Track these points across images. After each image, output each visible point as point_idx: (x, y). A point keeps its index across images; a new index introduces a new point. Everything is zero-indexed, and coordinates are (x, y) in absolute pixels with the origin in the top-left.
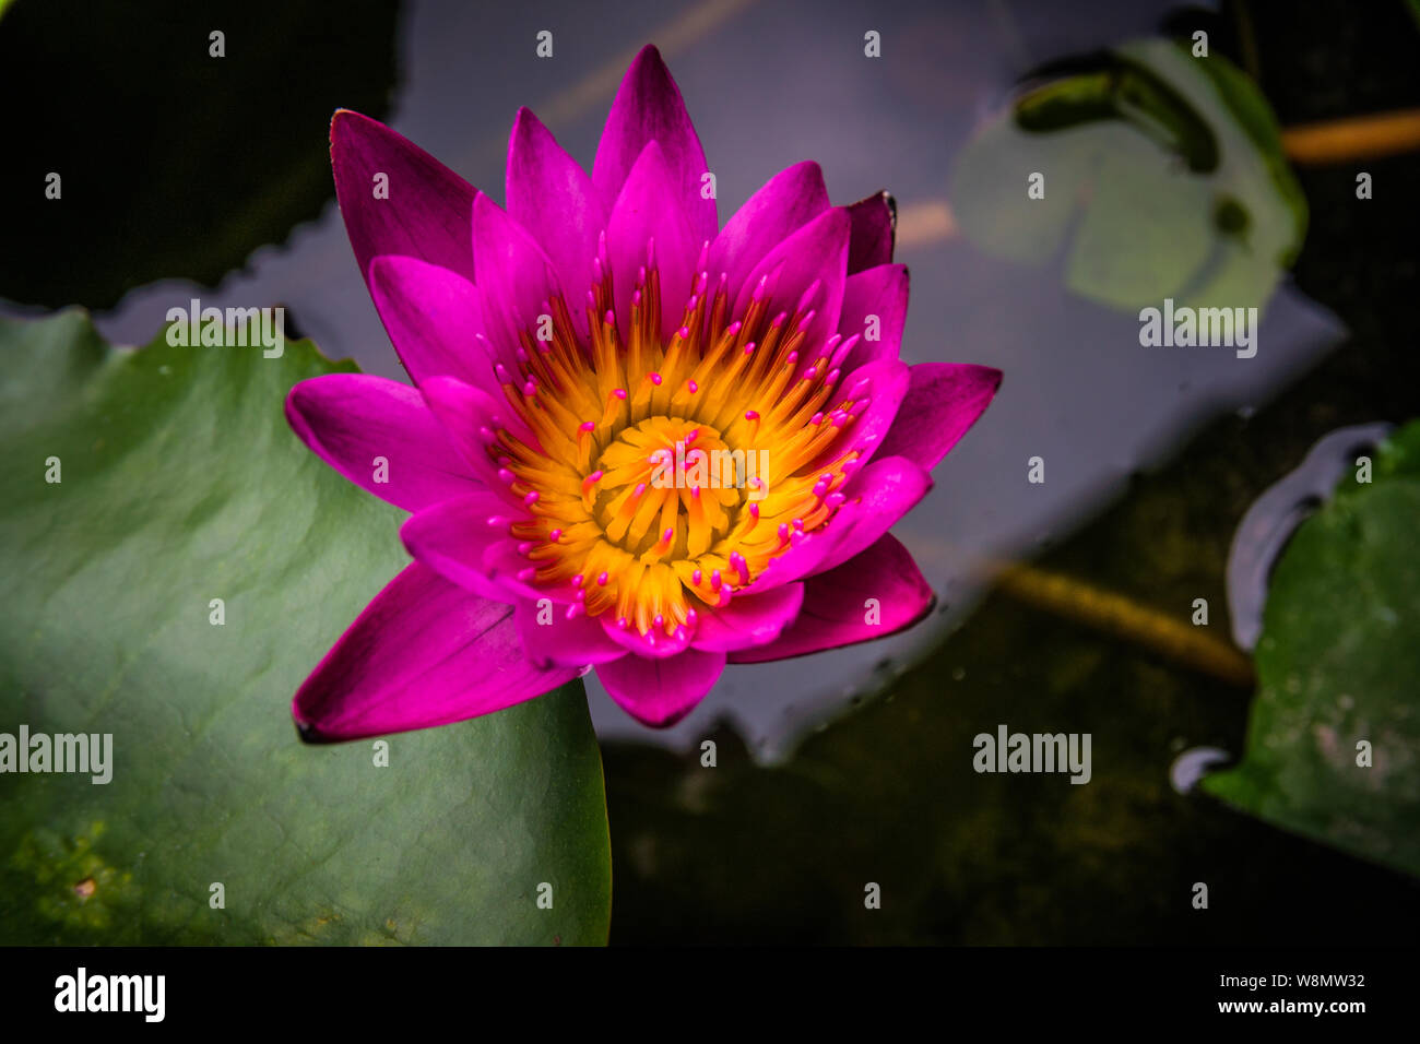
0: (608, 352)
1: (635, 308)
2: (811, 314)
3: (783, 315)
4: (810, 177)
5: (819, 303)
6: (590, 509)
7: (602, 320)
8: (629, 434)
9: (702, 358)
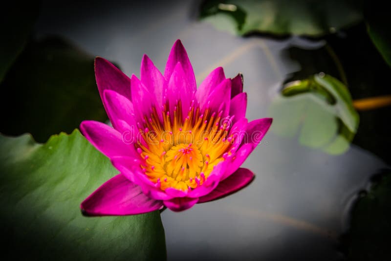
0: (168, 124)
1: (175, 112)
2: (222, 111)
3: (214, 113)
4: (220, 72)
5: (224, 109)
6: (163, 166)
7: (166, 115)
8: (173, 148)
9: (193, 127)
